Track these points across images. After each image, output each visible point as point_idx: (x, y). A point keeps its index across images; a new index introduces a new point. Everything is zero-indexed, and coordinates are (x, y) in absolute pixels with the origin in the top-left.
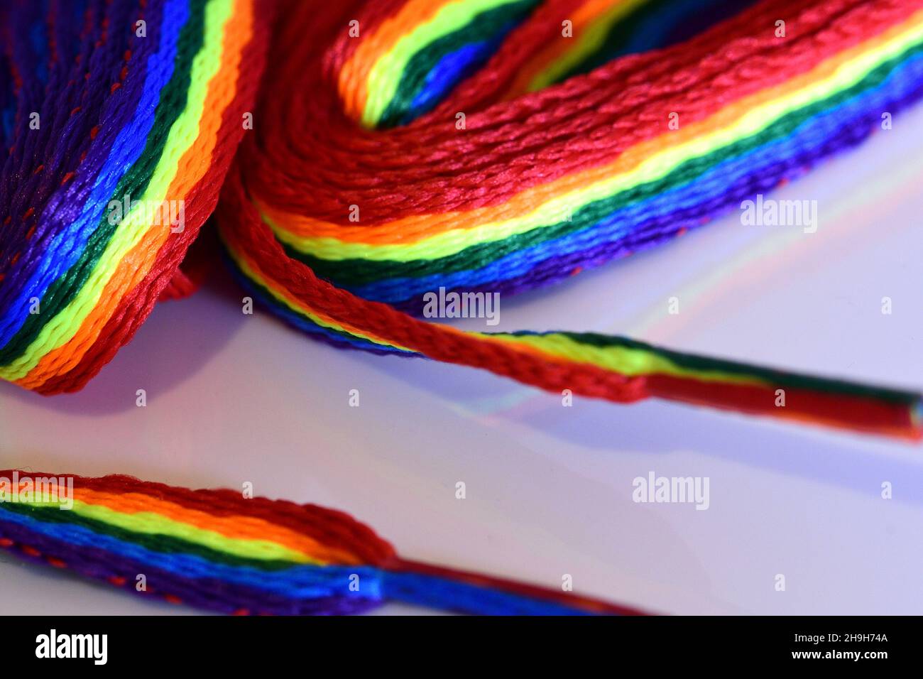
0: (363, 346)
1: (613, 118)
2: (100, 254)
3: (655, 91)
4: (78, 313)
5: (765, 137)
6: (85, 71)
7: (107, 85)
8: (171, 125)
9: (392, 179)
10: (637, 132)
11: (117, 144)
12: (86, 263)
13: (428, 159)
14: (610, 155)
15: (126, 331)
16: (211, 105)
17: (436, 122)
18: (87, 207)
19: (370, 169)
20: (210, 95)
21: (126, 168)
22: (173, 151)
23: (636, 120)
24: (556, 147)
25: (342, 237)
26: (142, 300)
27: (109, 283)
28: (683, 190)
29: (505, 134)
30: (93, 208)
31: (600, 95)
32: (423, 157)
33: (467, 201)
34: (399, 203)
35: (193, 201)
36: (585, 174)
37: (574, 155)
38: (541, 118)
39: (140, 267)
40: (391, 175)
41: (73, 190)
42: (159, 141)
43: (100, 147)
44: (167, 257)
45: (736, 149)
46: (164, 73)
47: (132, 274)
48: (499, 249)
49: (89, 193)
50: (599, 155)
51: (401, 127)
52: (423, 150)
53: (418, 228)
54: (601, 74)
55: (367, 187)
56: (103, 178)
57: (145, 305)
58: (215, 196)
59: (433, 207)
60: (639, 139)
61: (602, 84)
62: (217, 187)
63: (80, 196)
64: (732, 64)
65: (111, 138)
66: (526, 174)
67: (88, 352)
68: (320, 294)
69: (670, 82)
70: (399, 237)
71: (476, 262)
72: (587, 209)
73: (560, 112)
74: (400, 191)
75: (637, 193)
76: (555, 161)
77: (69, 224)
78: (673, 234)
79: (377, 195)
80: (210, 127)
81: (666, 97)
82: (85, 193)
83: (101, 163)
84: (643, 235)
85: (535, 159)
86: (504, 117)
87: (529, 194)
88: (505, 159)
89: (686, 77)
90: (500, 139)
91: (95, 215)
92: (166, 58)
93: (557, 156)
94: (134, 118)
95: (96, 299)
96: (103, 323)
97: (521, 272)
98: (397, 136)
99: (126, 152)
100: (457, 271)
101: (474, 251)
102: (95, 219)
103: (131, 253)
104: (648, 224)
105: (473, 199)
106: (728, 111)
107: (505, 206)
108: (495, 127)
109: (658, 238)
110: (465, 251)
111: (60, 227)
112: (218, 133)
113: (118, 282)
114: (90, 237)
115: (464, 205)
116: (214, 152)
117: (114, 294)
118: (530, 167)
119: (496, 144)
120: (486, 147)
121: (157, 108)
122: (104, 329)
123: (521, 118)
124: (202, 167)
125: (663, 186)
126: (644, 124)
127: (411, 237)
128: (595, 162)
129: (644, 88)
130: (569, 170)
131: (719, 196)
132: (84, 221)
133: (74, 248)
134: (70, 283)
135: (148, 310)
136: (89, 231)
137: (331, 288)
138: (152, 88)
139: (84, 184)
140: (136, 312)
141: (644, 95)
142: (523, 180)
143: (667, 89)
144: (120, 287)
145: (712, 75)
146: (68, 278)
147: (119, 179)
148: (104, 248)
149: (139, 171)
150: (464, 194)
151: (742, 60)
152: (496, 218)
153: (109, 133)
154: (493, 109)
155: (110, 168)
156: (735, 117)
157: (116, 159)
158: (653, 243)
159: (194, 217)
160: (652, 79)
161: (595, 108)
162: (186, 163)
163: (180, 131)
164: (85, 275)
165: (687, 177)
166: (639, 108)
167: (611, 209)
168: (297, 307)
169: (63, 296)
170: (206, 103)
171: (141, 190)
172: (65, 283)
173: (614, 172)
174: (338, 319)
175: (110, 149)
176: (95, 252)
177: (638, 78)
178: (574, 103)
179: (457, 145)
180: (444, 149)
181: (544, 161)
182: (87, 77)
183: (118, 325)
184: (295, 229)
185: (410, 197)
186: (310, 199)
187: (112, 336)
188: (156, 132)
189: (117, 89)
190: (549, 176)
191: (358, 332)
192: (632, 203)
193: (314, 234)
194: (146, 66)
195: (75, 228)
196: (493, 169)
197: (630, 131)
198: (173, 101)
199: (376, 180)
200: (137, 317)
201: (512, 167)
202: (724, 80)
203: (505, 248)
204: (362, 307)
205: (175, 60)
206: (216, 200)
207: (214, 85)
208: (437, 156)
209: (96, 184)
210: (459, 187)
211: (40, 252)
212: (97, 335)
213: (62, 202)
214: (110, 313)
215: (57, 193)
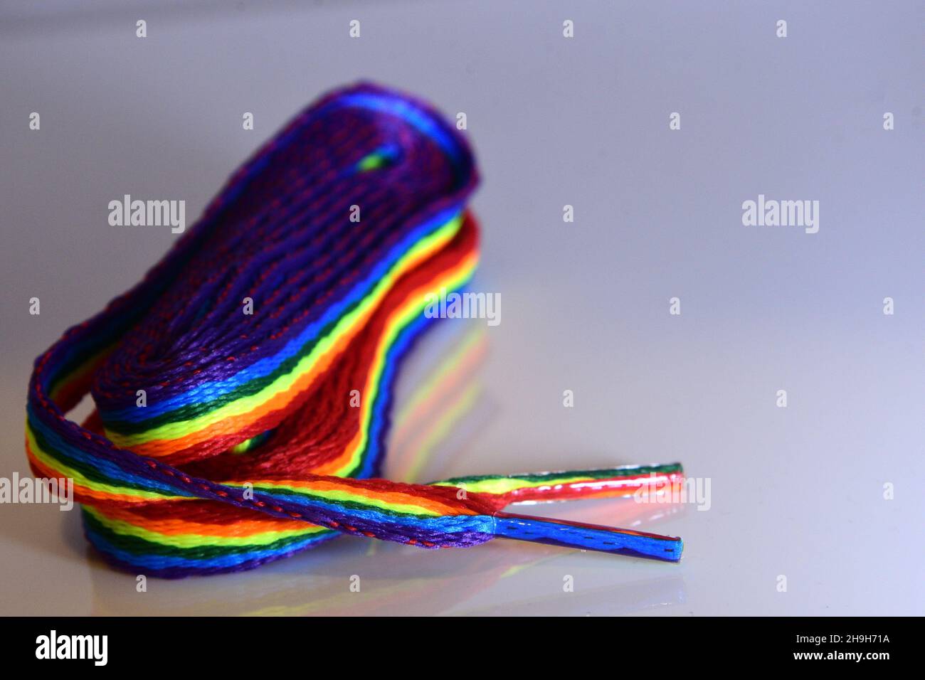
2: (219, 407)
4: (189, 428)
12: (210, 406)
18: (230, 380)
21: (256, 377)
27: (215, 424)
30: (232, 382)
41: (228, 366)
49: (235, 374)
63: (231, 372)
77: (217, 381)
82: (233, 373)
83: (248, 364)
91: (231, 386)
95: (202, 427)
96: (198, 441)
102: (230, 388)
111: (212, 379)
113: (218, 427)
114: (221, 395)
117: (213, 430)
122: (196, 445)
132: (224, 385)
133: (211, 394)
134: (198, 410)
136: (222, 392)
139: (235, 368)
148: (222, 406)
169: (190, 414)
172: (195, 408)
176: (218, 404)
195: (218, 385)
211: (195, 384)
212: (190, 446)
213: (221, 368)
214: (204, 440)
215: (223, 363)
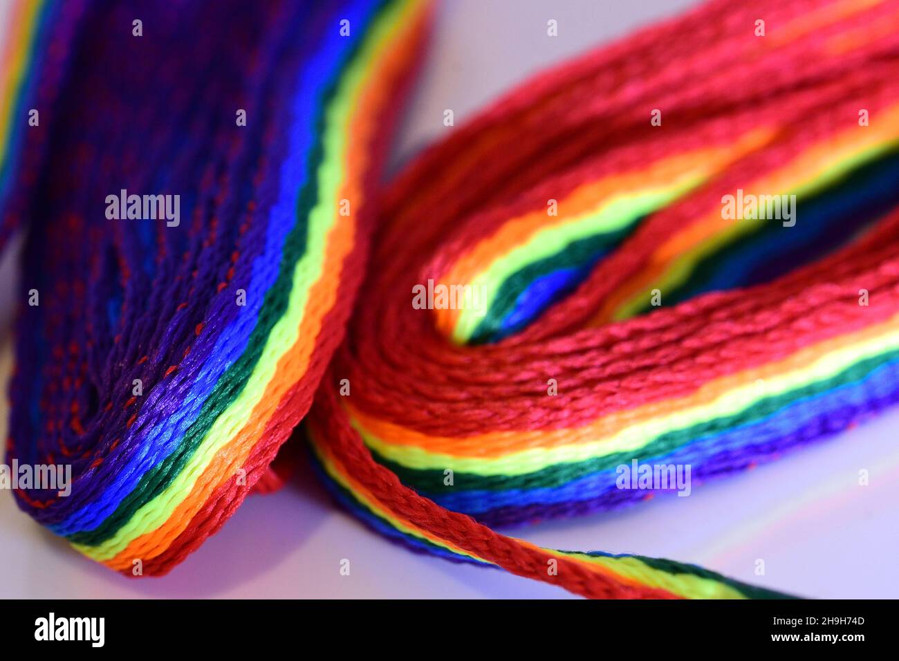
0: (440, 553)
1: (695, 353)
2: (196, 447)
3: (737, 328)
4: (170, 501)
5: (838, 381)
6: (194, 268)
7: (214, 284)
8: (272, 326)
9: (480, 394)
10: (718, 368)
11: (221, 342)
12: (181, 455)
13: (516, 379)
14: (690, 388)
15: (214, 522)
16: (311, 310)
17: (526, 343)
18: (187, 400)
19: (459, 383)
20: (311, 301)
21: (227, 366)
22: (273, 352)
23: (717, 355)
24: (640, 376)
25: (428, 447)
26: (233, 493)
27: (203, 475)
28: (756, 426)
29: (592, 359)
30: (193, 401)
31: (685, 329)
32: (511, 375)
33: (550, 422)
34: (484, 419)
35: (288, 402)
36: (665, 404)
37: (657, 385)
38: (626, 347)
39: (233, 461)
40: (479, 391)
41: (175, 383)
42: (260, 342)
43: (204, 344)
44: (260, 453)
45: (810, 391)
46: (268, 277)
47: (225, 468)
48: (577, 471)
49: (191, 387)
50: (679, 387)
51: (491, 346)
52: (511, 369)
53: (501, 444)
54: (686, 308)
55: (454, 401)
56: (205, 373)
57: (235, 499)
58: (309, 398)
59: (518, 424)
60: (719, 375)
61: (687, 319)
62: (312, 390)
63: (182, 389)
64: (812, 310)
65: (214, 335)
66: (609, 400)
67: (177, 538)
68: (404, 501)
69: (751, 322)
70: (482, 451)
71: (554, 481)
72: (664, 438)
73: (645, 343)
74: (486, 408)
75: (712, 426)
76: (637, 390)
77: (169, 415)
78: (743, 467)
79: (464, 409)
80: (309, 332)
81: (748, 336)
82: (187, 387)
83: (204, 359)
84: (716, 467)
85: (619, 387)
86: (591, 343)
87: (610, 419)
88: (590, 384)
89: (767, 318)
90: (586, 364)
91: (194, 408)
92: (272, 261)
93: (639, 385)
94: (238, 318)
95: (189, 489)
96: (194, 513)
97: (596, 494)
98: (487, 353)
99: (228, 350)
100: (535, 488)
101: (553, 471)
102: (194, 412)
103: (225, 448)
104: (723, 456)
105: (557, 420)
106: (805, 354)
107: (586, 430)
108: (582, 352)
109: (729, 470)
110: (545, 470)
111: (160, 418)
112: (317, 338)
113: (211, 475)
114: (188, 429)
115: (548, 426)
116: (312, 356)
117: (206, 486)
118: (613, 394)
119: (582, 369)
120: (572, 371)
121: (260, 309)
122: (194, 519)
123: (607, 345)
124: (300, 369)
125: (737, 421)
126: (724, 361)
127: (494, 452)
128: (676, 393)
129: (728, 326)
130: (650, 400)
131: (791, 435)
132: (183, 414)
133: (172, 439)
134: (166, 472)
135: (237, 504)
136: (188, 423)
137: (415, 496)
138: (257, 290)
139: (186, 378)
140: (226, 505)
141: (727, 332)
142: (606, 406)
143: (749, 328)
144: (212, 479)
145: (792, 318)
146: (163, 467)
147: (220, 376)
148: (201, 441)
149: (239, 369)
150: (548, 415)
151: (822, 305)
152: (577, 440)
153: (213, 331)
154: (581, 334)
155: (212, 364)
156: (811, 360)
157: (218, 355)
158: (724, 476)
159: (288, 418)
160: (735, 317)
161: (679, 341)
162: (285, 364)
163: (280, 334)
164: (180, 465)
165: (763, 414)
166: (720, 345)
167: (686, 440)
168: (379, 510)
169: (159, 484)
170: (307, 308)
171: (240, 388)
172: (161, 471)
173: (692, 404)
174: (420, 526)
175: (214, 345)
176: (191, 444)
177: (722, 314)
178: (658, 335)
179: (544, 367)
180: (532, 370)
181: (627, 389)
182: (196, 274)
183: (207, 516)
184: (382, 436)
185: (496, 414)
186: (399, 408)
187: (200, 526)
188: (258, 333)
189: (224, 289)
190: (631, 404)
191: (438, 540)
192: (707, 435)
193: (400, 441)
194: (252, 268)
195: (174, 419)
196: (578, 393)
197: (711, 366)
198: (276, 303)
199: (463, 395)
200: (226, 509)
201: (597, 392)
202: (803, 323)
203: (583, 469)
204: (445, 516)
205: (279, 265)
206: (310, 402)
207: (315, 291)
208: (524, 375)
209: (198, 379)
210: (544, 408)
211: (139, 440)
212: (187, 523)
213: (163, 394)
214: (201, 504)
215: (160, 385)
